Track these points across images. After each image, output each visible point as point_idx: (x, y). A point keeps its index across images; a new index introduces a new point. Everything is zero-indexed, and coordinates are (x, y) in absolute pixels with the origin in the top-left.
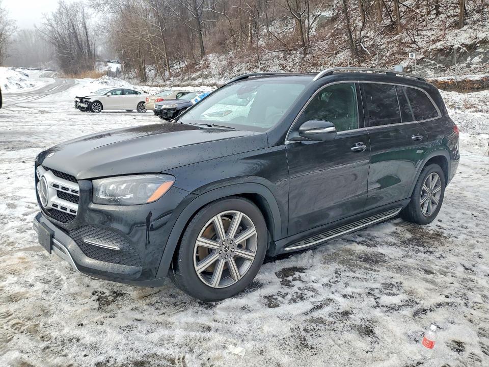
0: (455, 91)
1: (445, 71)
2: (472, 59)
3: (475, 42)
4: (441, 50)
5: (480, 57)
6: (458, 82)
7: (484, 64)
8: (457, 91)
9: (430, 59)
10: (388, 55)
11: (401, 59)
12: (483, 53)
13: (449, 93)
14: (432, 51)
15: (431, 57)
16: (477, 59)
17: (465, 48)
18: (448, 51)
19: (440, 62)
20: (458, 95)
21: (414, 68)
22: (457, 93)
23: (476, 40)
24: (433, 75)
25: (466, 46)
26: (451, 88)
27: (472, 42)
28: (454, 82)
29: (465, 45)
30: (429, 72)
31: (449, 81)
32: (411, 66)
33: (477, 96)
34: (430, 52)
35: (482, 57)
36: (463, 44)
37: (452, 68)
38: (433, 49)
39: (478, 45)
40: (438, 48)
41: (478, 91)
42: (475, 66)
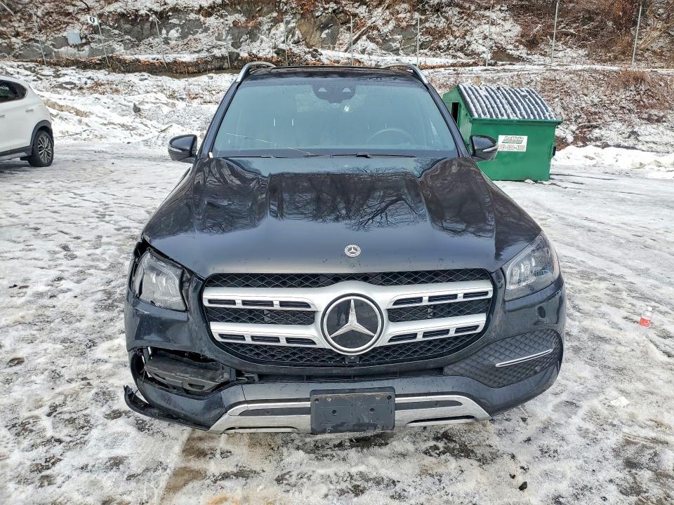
0: (165, 75)
1: (138, 46)
2: (168, 32)
3: (165, 9)
4: (122, 15)
5: (177, 31)
6: (168, 64)
7: (186, 41)
8: (169, 76)
9: (110, 26)
10: (39, 14)
11: (64, 23)
12: (179, 25)
13: (159, 78)
14: (110, 15)
15: (111, 24)
16: (174, 33)
17: (154, 16)
18: (133, 17)
19: (127, 33)
20: (172, 82)
21: (92, 38)
22: (170, 78)
23: (165, 7)
24: (123, 51)
25: (156, 13)
26: (160, 72)
27: (162, 8)
28: (161, 63)
29: (154, 11)
30: (116, 46)
31: (155, 61)
32: (86, 36)
33: (196, 83)
34: (108, 16)
35: (180, 30)
36: (150, 10)
37: (147, 43)
38: (110, 12)
39: (170, 14)
40: (119, 11)
41: (194, 76)
42: (174, 42)
